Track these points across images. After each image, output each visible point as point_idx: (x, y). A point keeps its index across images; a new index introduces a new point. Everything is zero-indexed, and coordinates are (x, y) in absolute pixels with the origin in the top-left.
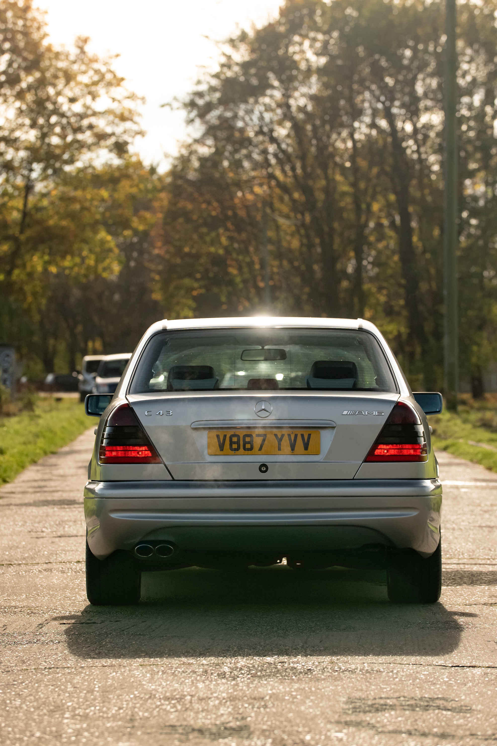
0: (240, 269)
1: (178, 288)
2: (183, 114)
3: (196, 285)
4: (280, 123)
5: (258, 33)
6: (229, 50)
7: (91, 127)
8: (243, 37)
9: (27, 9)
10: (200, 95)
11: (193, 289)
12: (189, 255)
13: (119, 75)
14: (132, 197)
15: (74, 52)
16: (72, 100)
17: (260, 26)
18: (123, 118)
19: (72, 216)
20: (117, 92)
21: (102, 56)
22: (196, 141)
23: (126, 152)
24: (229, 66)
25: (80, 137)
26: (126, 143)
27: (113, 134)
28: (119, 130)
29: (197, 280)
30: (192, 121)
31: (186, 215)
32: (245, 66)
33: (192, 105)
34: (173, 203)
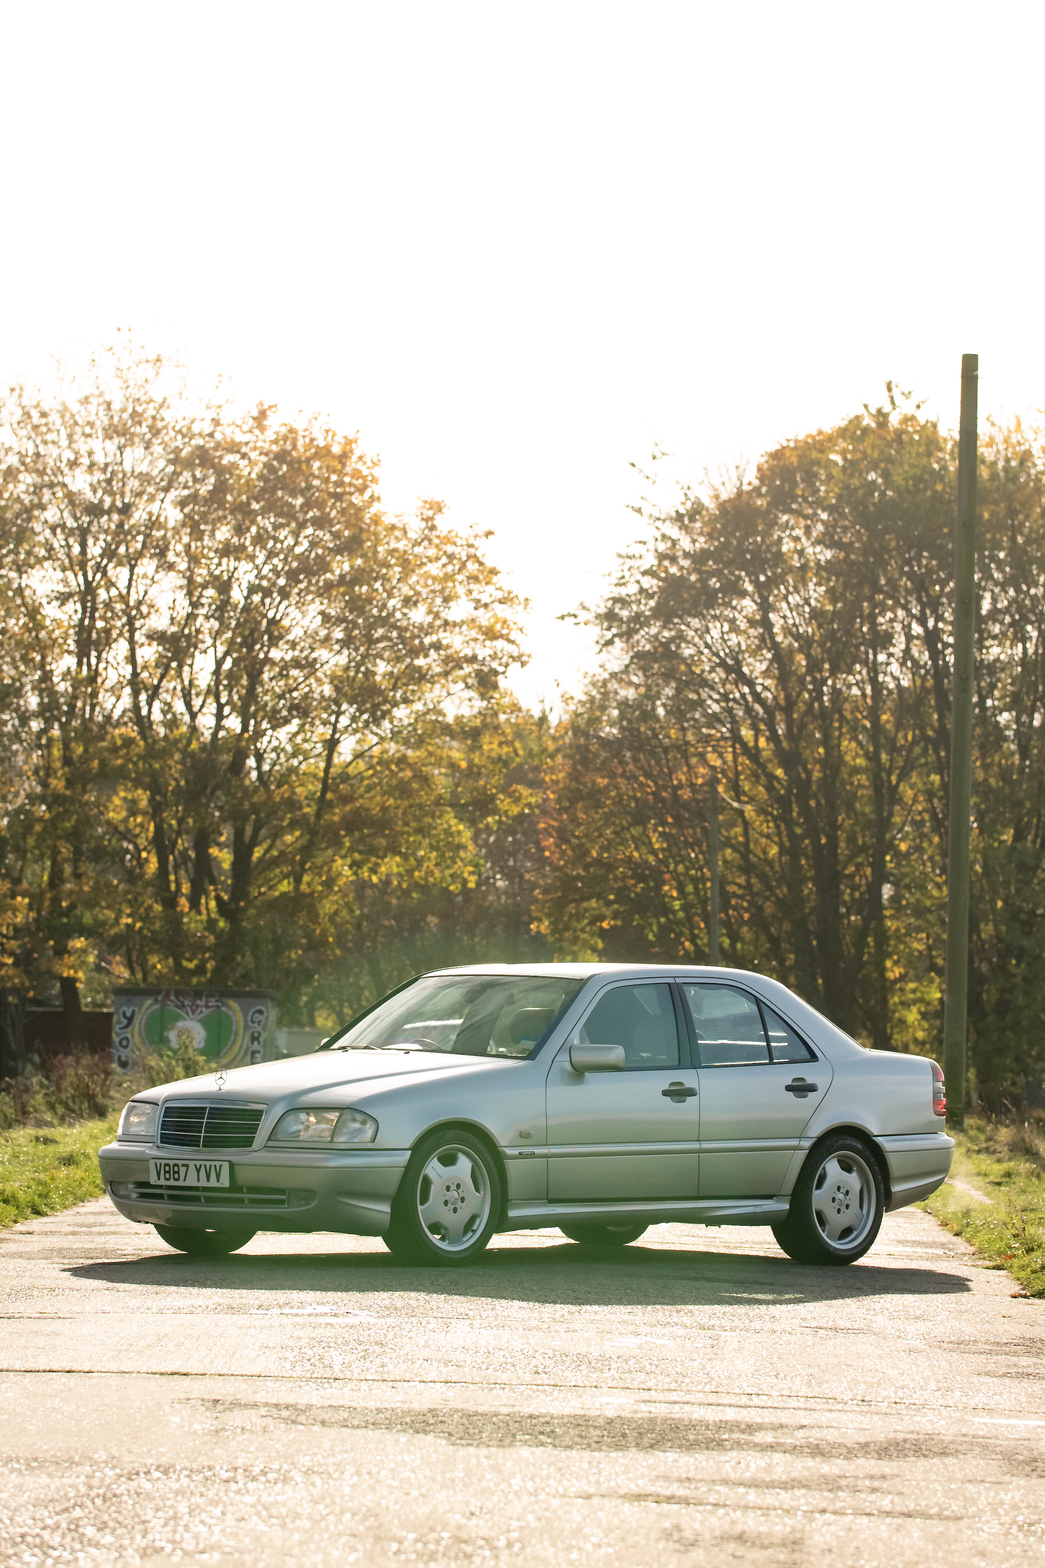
0: (681, 888)
1: (579, 916)
2: (595, 632)
3: (608, 912)
4: (754, 653)
5: (722, 506)
6: (674, 531)
7: (437, 646)
8: (696, 511)
9: (344, 457)
10: (623, 601)
11: (602, 918)
12: (598, 862)
13: (489, 563)
14: (503, 762)
15: (416, 528)
16: (408, 602)
17: (727, 493)
18: (490, 634)
19: (403, 789)
20: (486, 593)
21: (464, 533)
22: (613, 675)
23: (495, 687)
24: (673, 559)
25: (420, 662)
26: (495, 673)
27: (473, 659)
28: (483, 652)
29: (608, 903)
30: (610, 643)
31: (594, 797)
32: (699, 558)
33: (610, 617)
34: (574, 776)
